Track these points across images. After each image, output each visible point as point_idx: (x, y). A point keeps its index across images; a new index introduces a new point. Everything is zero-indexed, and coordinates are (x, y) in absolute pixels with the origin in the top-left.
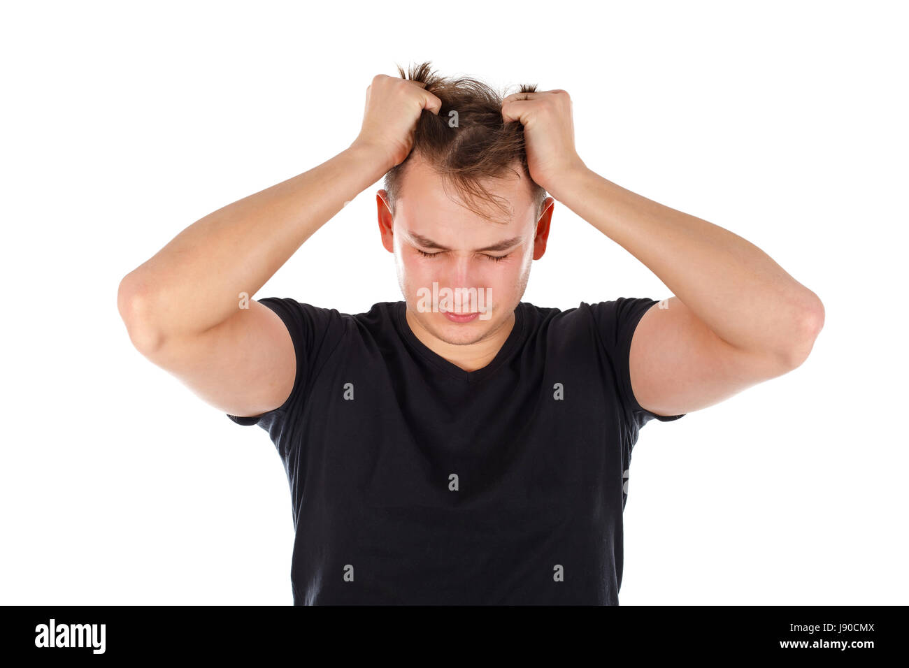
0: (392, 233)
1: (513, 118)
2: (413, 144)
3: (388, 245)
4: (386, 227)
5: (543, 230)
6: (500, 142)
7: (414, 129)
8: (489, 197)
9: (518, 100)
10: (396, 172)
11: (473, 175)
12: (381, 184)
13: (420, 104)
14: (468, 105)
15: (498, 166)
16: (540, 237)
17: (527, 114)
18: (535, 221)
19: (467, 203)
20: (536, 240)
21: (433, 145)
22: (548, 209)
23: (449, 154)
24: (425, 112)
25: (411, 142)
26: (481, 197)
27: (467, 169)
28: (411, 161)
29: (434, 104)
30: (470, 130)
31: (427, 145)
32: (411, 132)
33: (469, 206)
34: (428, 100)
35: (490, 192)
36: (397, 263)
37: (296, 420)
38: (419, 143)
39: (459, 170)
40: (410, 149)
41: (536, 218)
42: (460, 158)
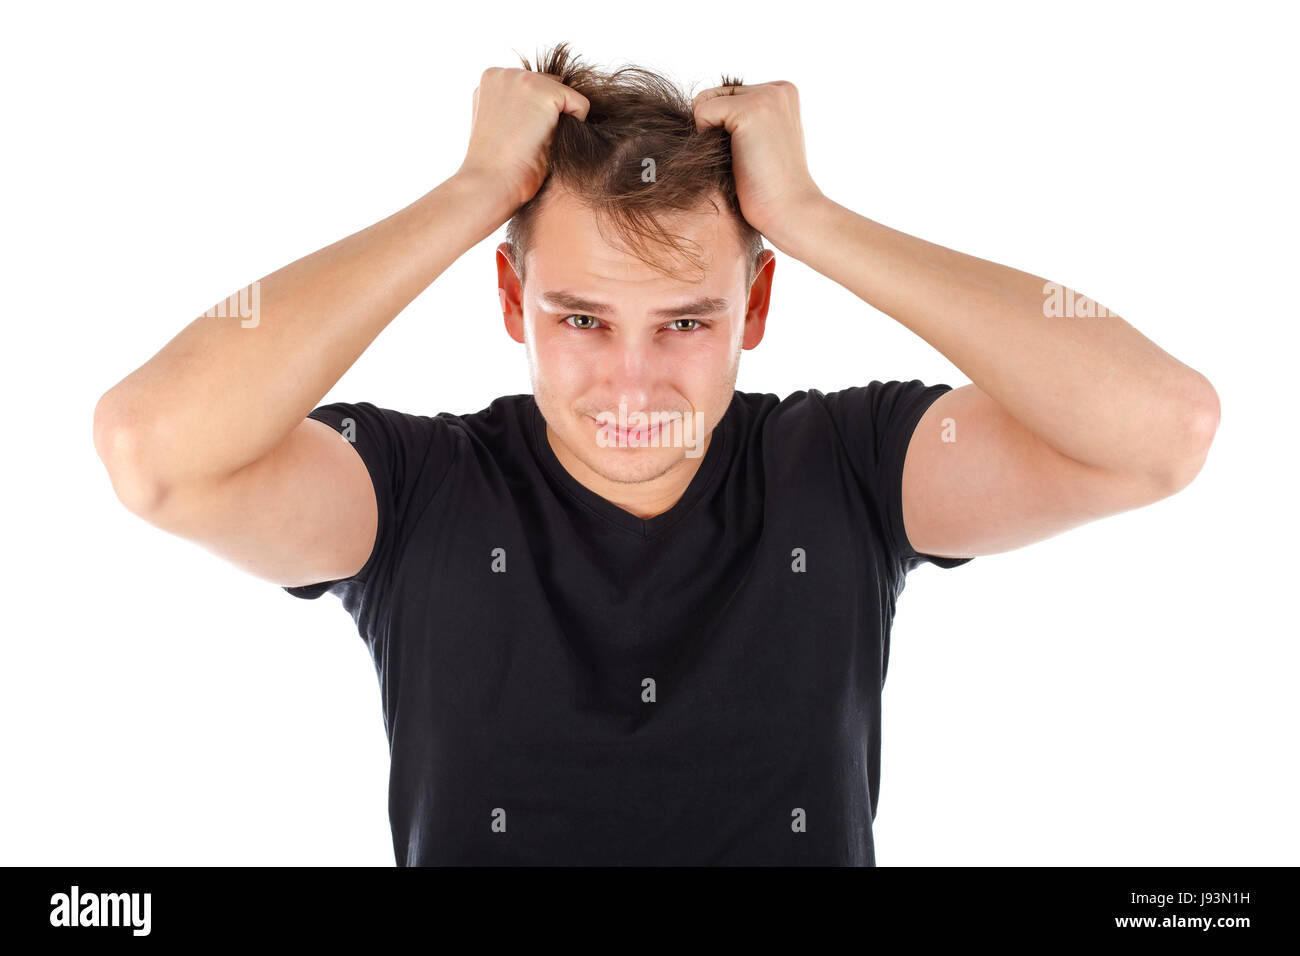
0: (521, 312)
1: (712, 122)
2: (548, 167)
3: (515, 331)
4: (512, 304)
5: (759, 303)
6: (683, 153)
7: (549, 143)
8: (669, 240)
9: (719, 96)
10: (523, 214)
11: (643, 203)
12: (501, 235)
13: (556, 104)
14: (632, 108)
15: (682, 192)
16: (755, 314)
17: (734, 114)
18: (747, 286)
19: (635, 249)
20: (748, 318)
21: (580, 165)
22: (765, 267)
23: (604, 177)
24: (565, 117)
25: (545, 164)
26: (657, 240)
27: (633, 195)
28: (548, 194)
29: (578, 105)
30: (637, 139)
31: (570, 164)
32: (543, 147)
33: (638, 252)
34: (568, 97)
35: (670, 232)
36: (529, 357)
37: (382, 594)
38: (558, 164)
39: (621, 197)
40: (544, 173)
41: (747, 281)
42: (623, 180)
